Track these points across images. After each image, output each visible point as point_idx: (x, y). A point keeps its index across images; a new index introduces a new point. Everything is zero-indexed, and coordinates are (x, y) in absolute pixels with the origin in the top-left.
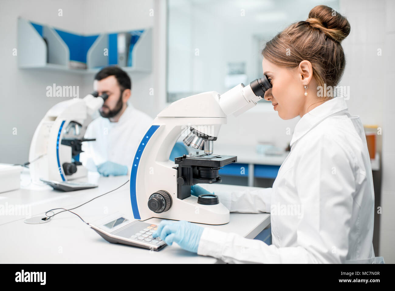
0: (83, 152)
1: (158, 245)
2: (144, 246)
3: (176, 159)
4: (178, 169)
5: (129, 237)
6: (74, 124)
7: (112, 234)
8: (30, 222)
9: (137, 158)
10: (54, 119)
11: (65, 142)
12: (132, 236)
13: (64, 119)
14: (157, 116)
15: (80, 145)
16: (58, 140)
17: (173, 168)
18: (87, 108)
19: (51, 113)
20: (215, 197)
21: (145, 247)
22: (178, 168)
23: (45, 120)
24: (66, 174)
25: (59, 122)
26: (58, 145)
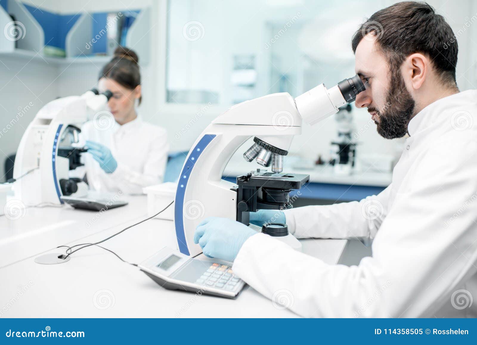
0: (83, 165)
1: (234, 292)
2: (217, 293)
3: (239, 179)
4: (237, 191)
5: (194, 281)
6: (71, 129)
7: (171, 278)
8: (42, 261)
9: (185, 177)
10: (47, 122)
11: (63, 153)
12: (198, 281)
13: (61, 123)
14: (212, 122)
15: (78, 157)
16: (54, 150)
17: (231, 189)
18: (88, 108)
19: (42, 114)
20: (284, 226)
21: (217, 295)
22: (238, 189)
23: (34, 125)
24: (64, 194)
25: (54, 126)
26: (54, 157)
